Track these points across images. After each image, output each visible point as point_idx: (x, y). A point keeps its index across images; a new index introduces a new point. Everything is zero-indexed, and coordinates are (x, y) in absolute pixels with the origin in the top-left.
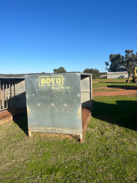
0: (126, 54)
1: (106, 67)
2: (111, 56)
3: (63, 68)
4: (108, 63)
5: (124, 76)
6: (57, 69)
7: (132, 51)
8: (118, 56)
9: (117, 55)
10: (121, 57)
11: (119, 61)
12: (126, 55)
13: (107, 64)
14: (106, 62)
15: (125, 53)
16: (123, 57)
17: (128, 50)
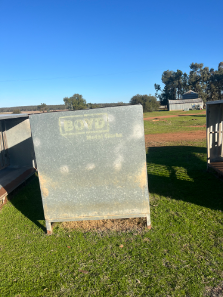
0: (192, 70)
1: (156, 92)
2: (165, 74)
3: (81, 96)
4: (159, 86)
5: (199, 106)
6: (69, 98)
7: (200, 66)
8: (179, 74)
9: (176, 72)
10: (183, 76)
11: (179, 83)
12: (191, 73)
13: (158, 88)
14: (155, 85)
15: (190, 68)
16: (185, 75)
17: (194, 64)
